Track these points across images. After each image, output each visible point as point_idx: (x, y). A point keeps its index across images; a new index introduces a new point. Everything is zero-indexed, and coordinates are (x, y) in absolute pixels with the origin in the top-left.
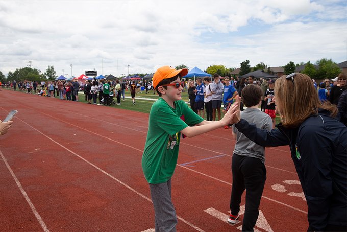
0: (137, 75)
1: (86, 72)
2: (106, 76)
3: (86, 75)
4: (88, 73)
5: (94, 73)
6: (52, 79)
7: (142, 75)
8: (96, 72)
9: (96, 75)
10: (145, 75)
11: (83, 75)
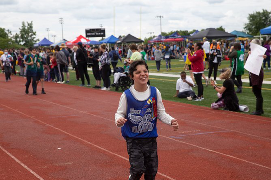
0: (177, 33)
1: (87, 32)
2: (120, 37)
3: (87, 36)
4: (91, 33)
5: (100, 32)
6: (30, 45)
7: (185, 34)
8: (104, 31)
9: (104, 35)
10: (192, 33)
11: (81, 37)
